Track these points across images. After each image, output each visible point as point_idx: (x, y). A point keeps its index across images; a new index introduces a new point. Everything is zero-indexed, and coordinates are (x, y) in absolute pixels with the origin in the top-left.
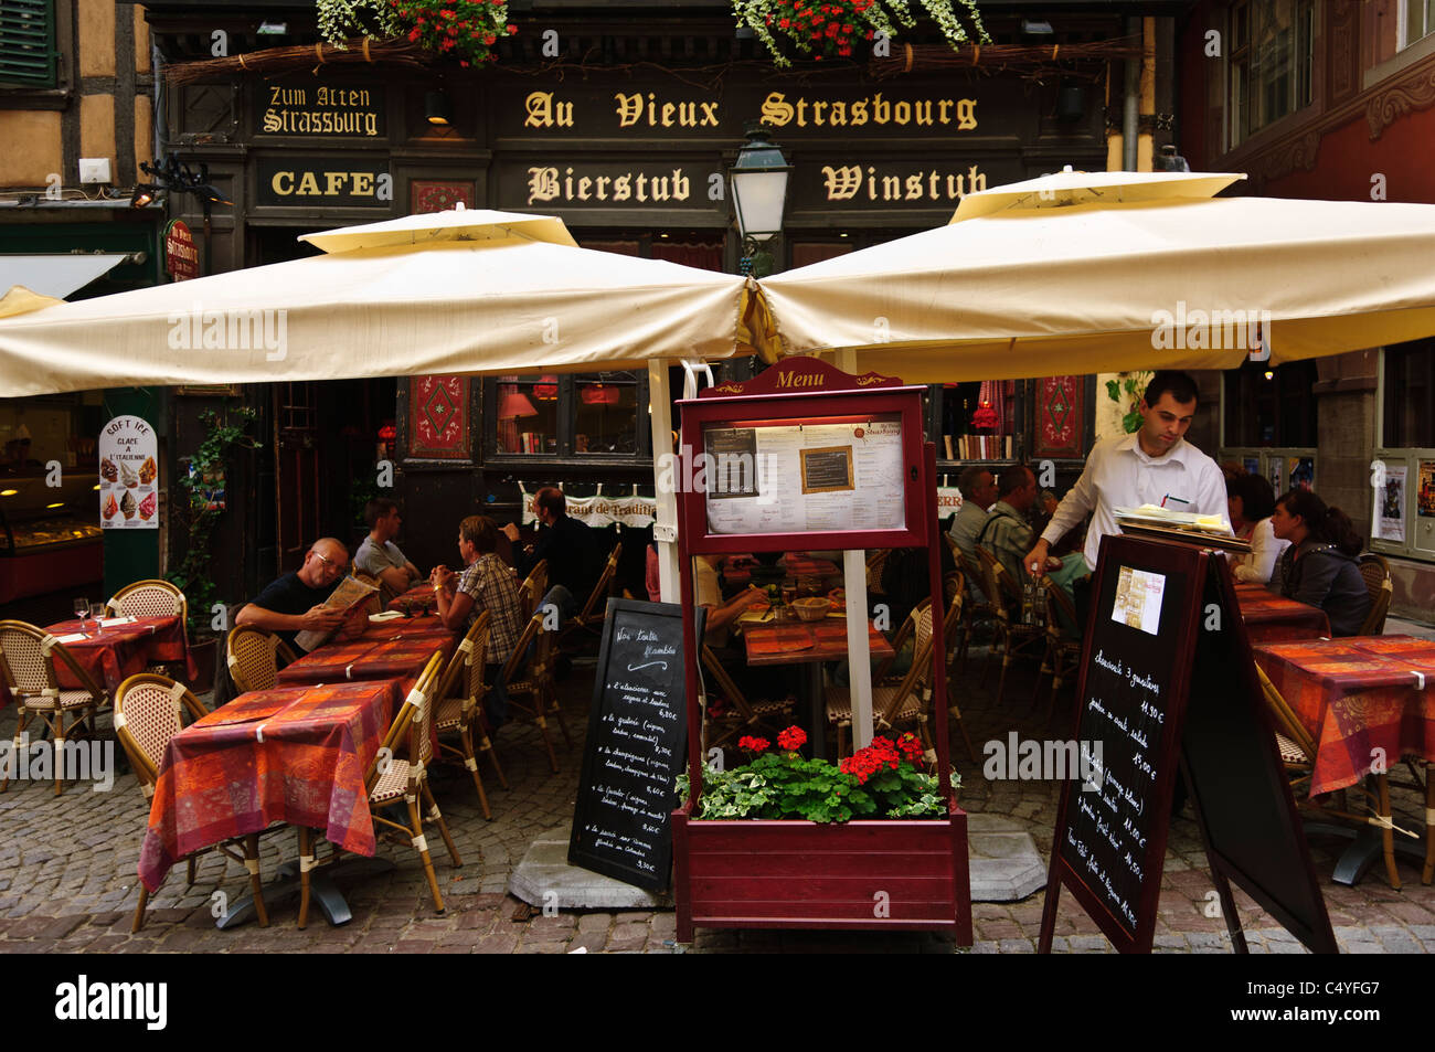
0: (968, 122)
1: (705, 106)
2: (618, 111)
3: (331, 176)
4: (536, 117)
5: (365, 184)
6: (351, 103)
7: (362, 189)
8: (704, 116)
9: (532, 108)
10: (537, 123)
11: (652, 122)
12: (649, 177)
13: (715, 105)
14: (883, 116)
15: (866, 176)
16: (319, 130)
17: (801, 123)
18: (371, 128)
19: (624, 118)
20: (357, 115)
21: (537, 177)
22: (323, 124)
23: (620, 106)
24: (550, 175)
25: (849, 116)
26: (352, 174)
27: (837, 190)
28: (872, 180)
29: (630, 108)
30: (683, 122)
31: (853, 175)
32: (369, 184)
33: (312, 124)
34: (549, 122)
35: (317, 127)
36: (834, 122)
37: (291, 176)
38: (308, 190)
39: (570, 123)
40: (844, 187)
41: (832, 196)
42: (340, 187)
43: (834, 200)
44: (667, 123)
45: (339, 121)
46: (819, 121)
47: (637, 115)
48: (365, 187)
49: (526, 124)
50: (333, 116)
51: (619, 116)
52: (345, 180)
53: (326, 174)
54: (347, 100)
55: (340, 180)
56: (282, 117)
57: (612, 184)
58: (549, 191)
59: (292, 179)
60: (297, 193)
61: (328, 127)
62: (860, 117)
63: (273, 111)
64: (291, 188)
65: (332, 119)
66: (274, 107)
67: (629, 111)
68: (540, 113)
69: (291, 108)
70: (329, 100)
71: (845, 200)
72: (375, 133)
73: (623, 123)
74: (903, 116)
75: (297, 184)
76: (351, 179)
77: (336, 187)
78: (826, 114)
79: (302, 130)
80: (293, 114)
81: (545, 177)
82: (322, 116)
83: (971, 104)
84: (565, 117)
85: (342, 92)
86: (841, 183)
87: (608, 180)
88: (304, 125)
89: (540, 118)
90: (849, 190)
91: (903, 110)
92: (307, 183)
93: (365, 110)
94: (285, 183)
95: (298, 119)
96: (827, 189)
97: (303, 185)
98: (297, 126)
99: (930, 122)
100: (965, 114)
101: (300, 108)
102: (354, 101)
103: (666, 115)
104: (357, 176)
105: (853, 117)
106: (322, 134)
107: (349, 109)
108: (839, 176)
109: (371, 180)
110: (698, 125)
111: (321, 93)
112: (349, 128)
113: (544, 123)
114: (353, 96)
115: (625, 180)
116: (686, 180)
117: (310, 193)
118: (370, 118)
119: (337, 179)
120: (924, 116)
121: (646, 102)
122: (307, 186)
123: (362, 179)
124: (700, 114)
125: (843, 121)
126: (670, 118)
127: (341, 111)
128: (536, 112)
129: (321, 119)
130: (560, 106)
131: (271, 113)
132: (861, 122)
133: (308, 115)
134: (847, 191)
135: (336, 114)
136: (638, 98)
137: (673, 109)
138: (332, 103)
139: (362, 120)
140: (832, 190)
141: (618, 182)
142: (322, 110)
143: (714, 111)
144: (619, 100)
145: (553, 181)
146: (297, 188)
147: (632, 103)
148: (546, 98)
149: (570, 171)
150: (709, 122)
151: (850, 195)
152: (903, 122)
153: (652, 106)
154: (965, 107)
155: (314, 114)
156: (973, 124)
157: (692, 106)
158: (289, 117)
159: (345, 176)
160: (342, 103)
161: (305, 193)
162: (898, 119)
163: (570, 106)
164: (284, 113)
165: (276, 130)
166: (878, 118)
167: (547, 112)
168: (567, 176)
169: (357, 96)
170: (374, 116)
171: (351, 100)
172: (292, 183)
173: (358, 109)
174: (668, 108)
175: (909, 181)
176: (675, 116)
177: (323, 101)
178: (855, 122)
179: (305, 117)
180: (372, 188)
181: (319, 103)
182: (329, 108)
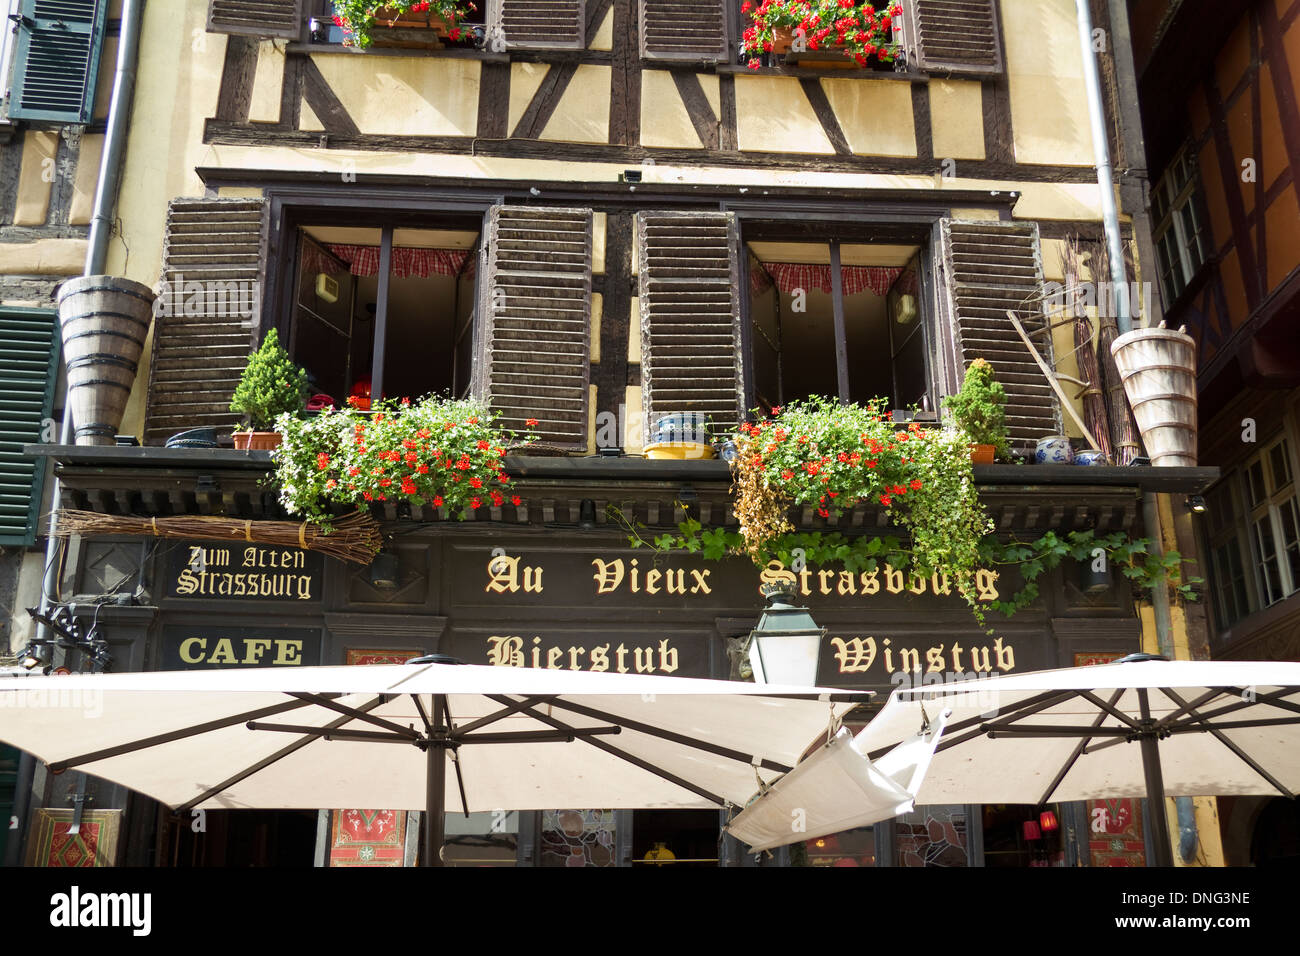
0: (988, 592)
1: (695, 573)
2: (596, 576)
3: (251, 643)
4: (499, 582)
5: (291, 652)
6: (283, 565)
7: (288, 657)
8: (695, 583)
9: (495, 574)
10: (500, 589)
11: (635, 589)
12: (631, 647)
13: (707, 572)
14: (896, 585)
15: (881, 648)
16: (243, 593)
17: (806, 591)
18: (303, 591)
19: (602, 585)
20: (289, 577)
21: (498, 647)
22: (248, 586)
23: (598, 572)
24: (513, 645)
25: (859, 585)
26: (276, 642)
27: (849, 663)
28: (888, 652)
29: (608, 575)
30: (671, 589)
31: (866, 647)
32: (297, 652)
33: (234, 586)
34: (514, 587)
35: (240, 589)
36: (842, 590)
37: (203, 643)
38: (222, 658)
39: (538, 588)
40: (857, 660)
41: (843, 669)
42: (261, 655)
43: (846, 673)
44: (652, 590)
45: (266, 584)
46: (825, 590)
47: (617, 582)
48: (292, 656)
49: (488, 590)
50: (260, 577)
51: (597, 583)
52: (268, 647)
53: (245, 641)
54: (278, 560)
55: (261, 648)
56: (199, 578)
57: (588, 655)
58: (512, 661)
59: (203, 646)
60: (209, 661)
61: (253, 590)
62: (871, 586)
63: (190, 572)
64: (203, 655)
65: (259, 582)
66: (190, 568)
67: (608, 577)
68: (505, 578)
69: (210, 569)
70: (257, 561)
71: (859, 673)
72: (309, 597)
73: (601, 590)
74: (918, 586)
75: (209, 651)
76: (275, 647)
77: (257, 655)
78: (832, 583)
79: (222, 593)
80: (212, 575)
81: (507, 647)
82: (246, 578)
83: (992, 576)
84: (533, 582)
85: (273, 553)
86: (854, 655)
87: (582, 651)
88: (225, 587)
89: (504, 583)
90: (863, 662)
92: (222, 650)
93: (299, 572)
94: (195, 650)
95: (217, 581)
96: (838, 661)
97: (217, 652)
98: (216, 588)
99: (948, 592)
101: (222, 569)
102: (286, 563)
103: (650, 581)
104: (282, 644)
105: (863, 586)
106: (245, 597)
107: (280, 571)
109: (299, 648)
110: (688, 592)
111: (248, 553)
112: (278, 590)
113: (508, 589)
114: (286, 557)
115: (603, 651)
116: (674, 652)
117: (224, 661)
118: (304, 581)
119: (257, 646)
120: (940, 586)
121: (628, 568)
122: (222, 654)
123: (289, 647)
124: (690, 582)
125: (853, 590)
126: (655, 585)
127: (269, 573)
128: (500, 577)
129: (245, 581)
130: (528, 571)
131: (186, 574)
132: (872, 592)
133: (231, 577)
134: (859, 665)
135: (264, 576)
136: (619, 564)
137: (659, 575)
138: (261, 564)
139: (294, 583)
140: (843, 663)
141: (594, 653)
142: (248, 571)
143: (706, 578)
144: (596, 566)
145: (517, 651)
146: (209, 655)
147: (612, 569)
148: (513, 563)
149: (537, 640)
150: (700, 589)
151: (864, 668)
152: (919, 592)
153: (635, 572)
154: (984, 579)
155: (238, 576)
156: (995, 595)
157: (681, 572)
158: (208, 579)
159: (268, 643)
160: (273, 565)
161: (218, 661)
162: (913, 589)
163: (539, 571)
164: (203, 574)
165: (191, 591)
166: (890, 587)
167: (513, 577)
168: (534, 645)
169: (290, 557)
170: (308, 579)
171: (283, 560)
172: (203, 650)
173: (291, 571)
174: (653, 575)
175: (929, 654)
176: (661, 583)
177: (250, 563)
178: (865, 591)
179: (227, 579)
180: (299, 657)
181: (245, 563)
182: (256, 570)
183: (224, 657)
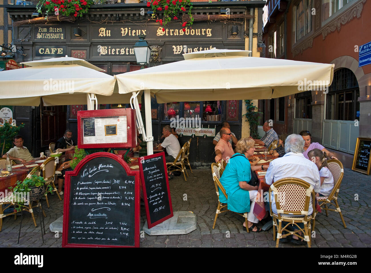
0: (209, 34)
1: (143, 31)
2: (122, 32)
5: (61, 51)
9: (101, 32)
10: (102, 36)
11: (130, 35)
12: (129, 49)
13: (145, 31)
14: (187, 33)
15: (183, 48)
17: (167, 35)
19: (123, 34)
21: (102, 49)
22: (51, 36)
24: (105, 48)
25: (179, 33)
26: (58, 49)
29: (124, 31)
30: (137, 35)
31: (180, 48)
32: (62, 51)
34: (105, 35)
35: (49, 37)
36: (175, 34)
37: (43, 49)
38: (47, 53)
39: (110, 35)
40: (178, 51)
41: (175, 53)
42: (55, 52)
43: (175, 54)
44: (133, 35)
45: (54, 36)
46: (171, 34)
47: (126, 33)
49: (99, 36)
52: (56, 50)
53: (51, 49)
56: (41, 35)
58: (105, 52)
59: (43, 50)
62: (182, 33)
63: (39, 33)
64: (43, 52)
65: (53, 35)
66: (39, 32)
67: (124, 32)
71: (178, 54)
72: (63, 38)
73: (123, 35)
74: (193, 33)
75: (45, 51)
76: (57, 50)
78: (173, 32)
82: (50, 34)
83: (210, 30)
84: (108, 34)
85: (55, 29)
86: (177, 50)
87: (119, 49)
88: (46, 37)
89: (102, 34)
90: (179, 52)
91: (193, 31)
93: (61, 33)
95: (45, 35)
96: (174, 51)
97: (46, 52)
99: (200, 34)
100: (209, 33)
101: (45, 33)
102: (58, 31)
104: (59, 49)
105: (180, 33)
106: (50, 39)
107: (57, 33)
108: (177, 48)
109: (62, 50)
111: (50, 29)
112: (57, 37)
114: (58, 29)
115: (123, 49)
117: (48, 53)
119: (54, 50)
120: (198, 33)
121: (128, 30)
124: (142, 33)
125: (178, 34)
126: (134, 34)
127: (55, 33)
128: (102, 33)
129: (50, 35)
130: (107, 31)
131: (38, 34)
132: (182, 34)
137: (135, 31)
138: (53, 31)
139: (60, 35)
141: (121, 50)
143: (145, 32)
144: (122, 30)
145: (106, 50)
146: (45, 52)
147: (125, 30)
148: (104, 29)
149: (110, 47)
152: (193, 34)
153: (130, 31)
156: (211, 35)
157: (140, 31)
159: (56, 49)
160: (55, 31)
162: (191, 34)
163: (110, 31)
164: (42, 34)
165: (40, 38)
166: (186, 33)
167: (104, 33)
170: (63, 34)
173: (59, 33)
175: (194, 49)
177: (51, 31)
178: (180, 34)
179: (47, 35)
180: (62, 52)
181: (50, 31)
182: (52, 33)
183: (48, 52)
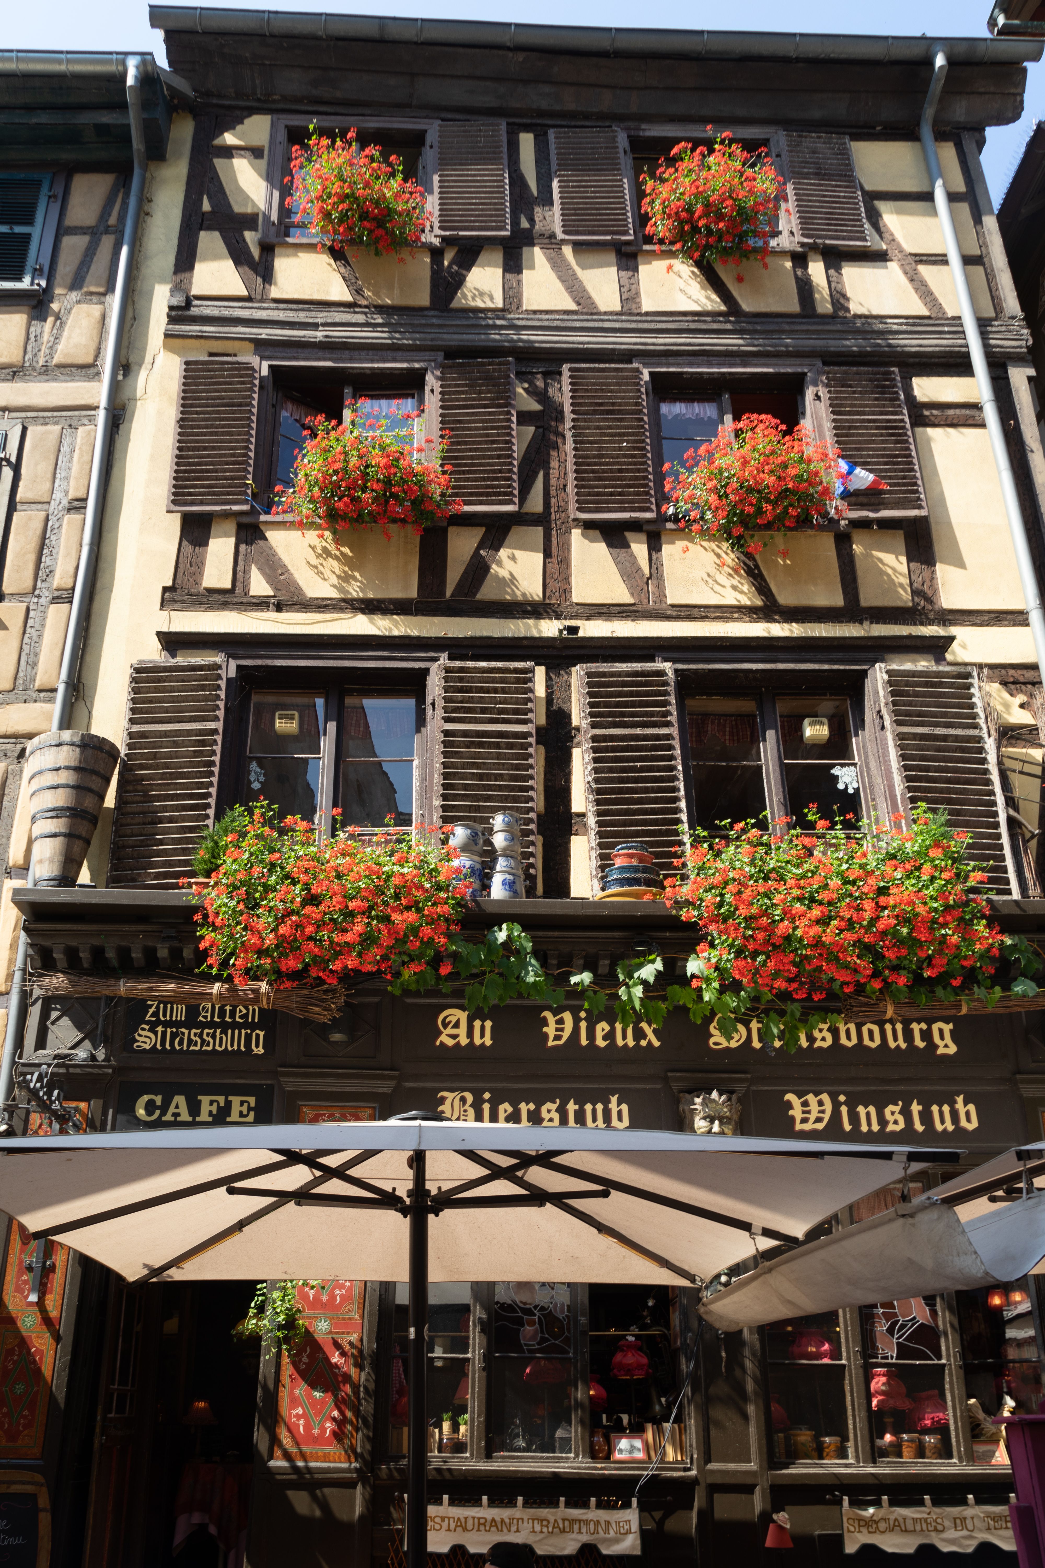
0: (946, 1046)
1: (644, 1025)
2: (545, 1029)
3: (205, 1100)
4: (449, 1035)
5: (244, 1109)
6: (238, 1019)
7: (241, 1115)
8: (645, 1036)
9: (445, 1025)
10: (450, 1042)
11: (584, 1042)
12: (581, 1103)
13: (656, 1025)
14: (849, 1038)
15: (836, 1105)
16: (198, 1048)
17: (756, 1044)
18: (257, 1046)
19: (551, 1037)
20: (243, 1031)
21: (448, 1102)
22: (203, 1041)
23: (547, 1025)
24: (463, 1100)
25: (811, 1038)
26: (230, 1098)
27: (804, 1121)
28: (844, 1109)
29: (558, 1028)
30: (620, 1042)
31: (821, 1103)
32: (250, 1109)
33: (190, 1041)
34: (464, 1041)
35: (196, 1045)
37: (158, 1100)
38: (176, 1115)
39: (488, 1042)
40: (812, 1117)
41: (798, 1127)
42: (215, 1112)
43: (802, 1131)
44: (601, 1043)
45: (221, 1039)
46: (776, 1043)
47: (566, 1035)
48: (245, 1113)
49: (438, 1043)
50: (215, 1032)
51: (546, 1036)
52: (222, 1104)
53: (199, 1098)
54: (233, 1014)
55: (215, 1104)
56: (156, 1033)
57: (538, 1111)
58: (462, 1118)
59: (159, 1103)
60: (164, 1119)
61: (208, 1045)
62: (823, 1039)
63: (147, 1027)
64: (158, 1112)
65: (214, 1037)
66: (148, 1023)
67: (557, 1030)
68: (455, 1031)
69: (166, 1024)
70: (213, 1016)
71: (815, 1131)
72: (262, 1051)
73: (551, 1043)
74: (872, 1038)
75: (164, 1109)
76: (229, 1104)
77: (210, 1112)
79: (178, 1048)
80: (169, 1030)
81: (457, 1101)
82: (202, 1033)
83: (947, 1028)
84: (482, 1035)
85: (228, 1008)
86: (809, 1112)
87: (532, 1106)
88: (181, 1043)
89: (454, 1037)
90: (819, 1120)
91: (871, 1032)
92: (177, 1107)
93: (253, 1026)
94: (150, 1107)
95: (174, 1036)
96: (793, 1118)
97: (172, 1110)
98: (172, 1044)
99: (903, 1046)
100: (942, 1038)
101: (178, 1024)
102: (240, 1017)
103: (599, 1034)
104: (236, 1100)
105: (816, 1039)
106: (200, 1052)
107: (234, 1025)
108: (805, 1104)
109: (253, 1105)
110: (637, 1045)
111: (204, 1008)
112: (232, 1045)
113: (458, 1043)
114: (240, 1011)
115: (553, 1106)
116: (625, 1107)
117: (179, 1119)
118: (258, 1036)
119: (211, 1103)
120: (895, 1039)
121: (577, 1020)
122: (177, 1111)
123: (242, 1103)
124: (639, 1034)
125: (805, 1044)
126: (605, 1038)
127: (224, 1027)
128: (450, 1030)
129: (201, 1036)
130: (477, 1024)
131: (143, 1029)
132: (825, 1045)
133: (186, 1032)
134: (815, 1122)
135: (218, 1031)
136: (567, 1016)
137: (607, 1028)
138: (216, 1019)
139: (248, 1037)
140: (798, 1120)
141: (544, 1109)
142: (203, 1026)
143: (655, 1031)
144: (545, 1018)
145: (467, 1107)
146: (164, 1113)
147: (561, 1021)
148: (463, 1016)
149: (487, 1096)
150: (650, 1042)
151: (820, 1126)
152: (873, 1045)
153: (583, 1025)
154: (941, 1031)
155: (194, 1031)
156: (953, 1049)
157: (630, 1025)
158: (164, 1034)
159: (221, 1100)
160: (227, 1019)
161: (173, 1119)
162: (867, 1042)
163: (488, 1024)
164: (160, 1029)
165: (147, 1047)
166: (844, 1041)
167: (462, 1031)
168: (484, 1101)
169: (244, 1011)
170: (262, 1034)
171: (238, 1015)
172: (158, 1108)
173: (245, 1025)
174: (602, 1028)
175: (888, 1111)
176: (610, 1036)
177: (205, 1017)
178: (818, 1044)
179: (183, 1034)
180: (252, 1114)
181: (201, 1018)
182: (212, 1025)
183: (178, 1115)
